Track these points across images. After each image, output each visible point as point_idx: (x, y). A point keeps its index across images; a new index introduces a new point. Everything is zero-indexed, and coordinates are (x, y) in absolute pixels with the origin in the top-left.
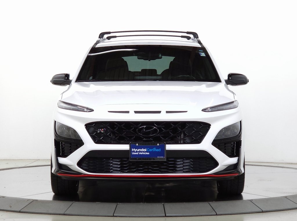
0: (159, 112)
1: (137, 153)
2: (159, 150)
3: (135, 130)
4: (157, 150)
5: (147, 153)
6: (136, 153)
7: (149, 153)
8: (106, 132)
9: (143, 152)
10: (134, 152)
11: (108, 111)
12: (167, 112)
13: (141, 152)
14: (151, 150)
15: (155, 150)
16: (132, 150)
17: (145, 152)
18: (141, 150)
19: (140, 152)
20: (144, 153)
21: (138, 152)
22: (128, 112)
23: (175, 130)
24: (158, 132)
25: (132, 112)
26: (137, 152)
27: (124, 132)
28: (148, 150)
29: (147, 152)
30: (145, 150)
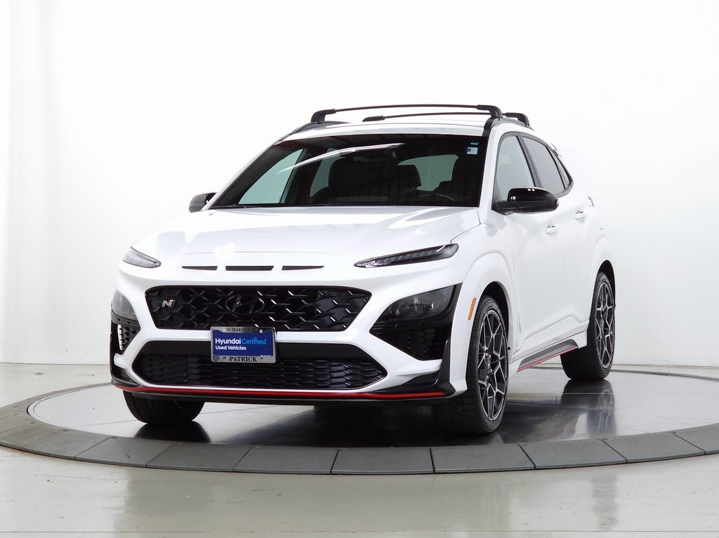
0: (269, 268)
1: (225, 348)
2: (263, 342)
3: (222, 303)
4: (260, 342)
5: (242, 348)
6: (222, 348)
7: (245, 348)
8: (175, 305)
9: (235, 345)
10: (220, 345)
11: (183, 267)
12: (285, 268)
13: (232, 345)
14: (248, 342)
15: (255, 341)
16: (216, 341)
17: (239, 345)
18: (231, 342)
19: (229, 345)
20: (237, 348)
21: (227, 345)
22: (214, 268)
23: (295, 304)
24: (263, 308)
25: (221, 268)
26: (224, 345)
27: (206, 306)
28: (244, 341)
29: (241, 345)
30: (239, 342)
